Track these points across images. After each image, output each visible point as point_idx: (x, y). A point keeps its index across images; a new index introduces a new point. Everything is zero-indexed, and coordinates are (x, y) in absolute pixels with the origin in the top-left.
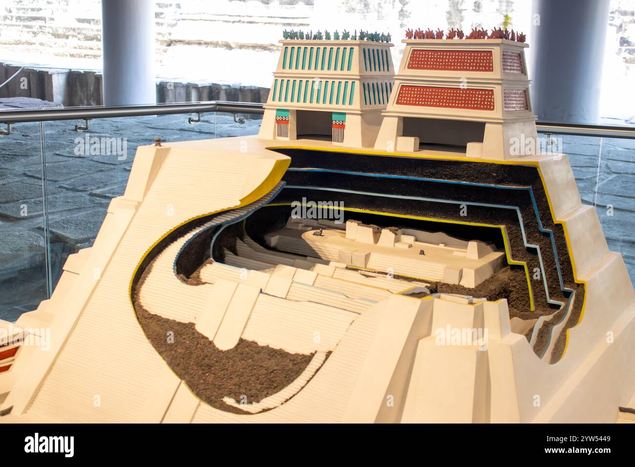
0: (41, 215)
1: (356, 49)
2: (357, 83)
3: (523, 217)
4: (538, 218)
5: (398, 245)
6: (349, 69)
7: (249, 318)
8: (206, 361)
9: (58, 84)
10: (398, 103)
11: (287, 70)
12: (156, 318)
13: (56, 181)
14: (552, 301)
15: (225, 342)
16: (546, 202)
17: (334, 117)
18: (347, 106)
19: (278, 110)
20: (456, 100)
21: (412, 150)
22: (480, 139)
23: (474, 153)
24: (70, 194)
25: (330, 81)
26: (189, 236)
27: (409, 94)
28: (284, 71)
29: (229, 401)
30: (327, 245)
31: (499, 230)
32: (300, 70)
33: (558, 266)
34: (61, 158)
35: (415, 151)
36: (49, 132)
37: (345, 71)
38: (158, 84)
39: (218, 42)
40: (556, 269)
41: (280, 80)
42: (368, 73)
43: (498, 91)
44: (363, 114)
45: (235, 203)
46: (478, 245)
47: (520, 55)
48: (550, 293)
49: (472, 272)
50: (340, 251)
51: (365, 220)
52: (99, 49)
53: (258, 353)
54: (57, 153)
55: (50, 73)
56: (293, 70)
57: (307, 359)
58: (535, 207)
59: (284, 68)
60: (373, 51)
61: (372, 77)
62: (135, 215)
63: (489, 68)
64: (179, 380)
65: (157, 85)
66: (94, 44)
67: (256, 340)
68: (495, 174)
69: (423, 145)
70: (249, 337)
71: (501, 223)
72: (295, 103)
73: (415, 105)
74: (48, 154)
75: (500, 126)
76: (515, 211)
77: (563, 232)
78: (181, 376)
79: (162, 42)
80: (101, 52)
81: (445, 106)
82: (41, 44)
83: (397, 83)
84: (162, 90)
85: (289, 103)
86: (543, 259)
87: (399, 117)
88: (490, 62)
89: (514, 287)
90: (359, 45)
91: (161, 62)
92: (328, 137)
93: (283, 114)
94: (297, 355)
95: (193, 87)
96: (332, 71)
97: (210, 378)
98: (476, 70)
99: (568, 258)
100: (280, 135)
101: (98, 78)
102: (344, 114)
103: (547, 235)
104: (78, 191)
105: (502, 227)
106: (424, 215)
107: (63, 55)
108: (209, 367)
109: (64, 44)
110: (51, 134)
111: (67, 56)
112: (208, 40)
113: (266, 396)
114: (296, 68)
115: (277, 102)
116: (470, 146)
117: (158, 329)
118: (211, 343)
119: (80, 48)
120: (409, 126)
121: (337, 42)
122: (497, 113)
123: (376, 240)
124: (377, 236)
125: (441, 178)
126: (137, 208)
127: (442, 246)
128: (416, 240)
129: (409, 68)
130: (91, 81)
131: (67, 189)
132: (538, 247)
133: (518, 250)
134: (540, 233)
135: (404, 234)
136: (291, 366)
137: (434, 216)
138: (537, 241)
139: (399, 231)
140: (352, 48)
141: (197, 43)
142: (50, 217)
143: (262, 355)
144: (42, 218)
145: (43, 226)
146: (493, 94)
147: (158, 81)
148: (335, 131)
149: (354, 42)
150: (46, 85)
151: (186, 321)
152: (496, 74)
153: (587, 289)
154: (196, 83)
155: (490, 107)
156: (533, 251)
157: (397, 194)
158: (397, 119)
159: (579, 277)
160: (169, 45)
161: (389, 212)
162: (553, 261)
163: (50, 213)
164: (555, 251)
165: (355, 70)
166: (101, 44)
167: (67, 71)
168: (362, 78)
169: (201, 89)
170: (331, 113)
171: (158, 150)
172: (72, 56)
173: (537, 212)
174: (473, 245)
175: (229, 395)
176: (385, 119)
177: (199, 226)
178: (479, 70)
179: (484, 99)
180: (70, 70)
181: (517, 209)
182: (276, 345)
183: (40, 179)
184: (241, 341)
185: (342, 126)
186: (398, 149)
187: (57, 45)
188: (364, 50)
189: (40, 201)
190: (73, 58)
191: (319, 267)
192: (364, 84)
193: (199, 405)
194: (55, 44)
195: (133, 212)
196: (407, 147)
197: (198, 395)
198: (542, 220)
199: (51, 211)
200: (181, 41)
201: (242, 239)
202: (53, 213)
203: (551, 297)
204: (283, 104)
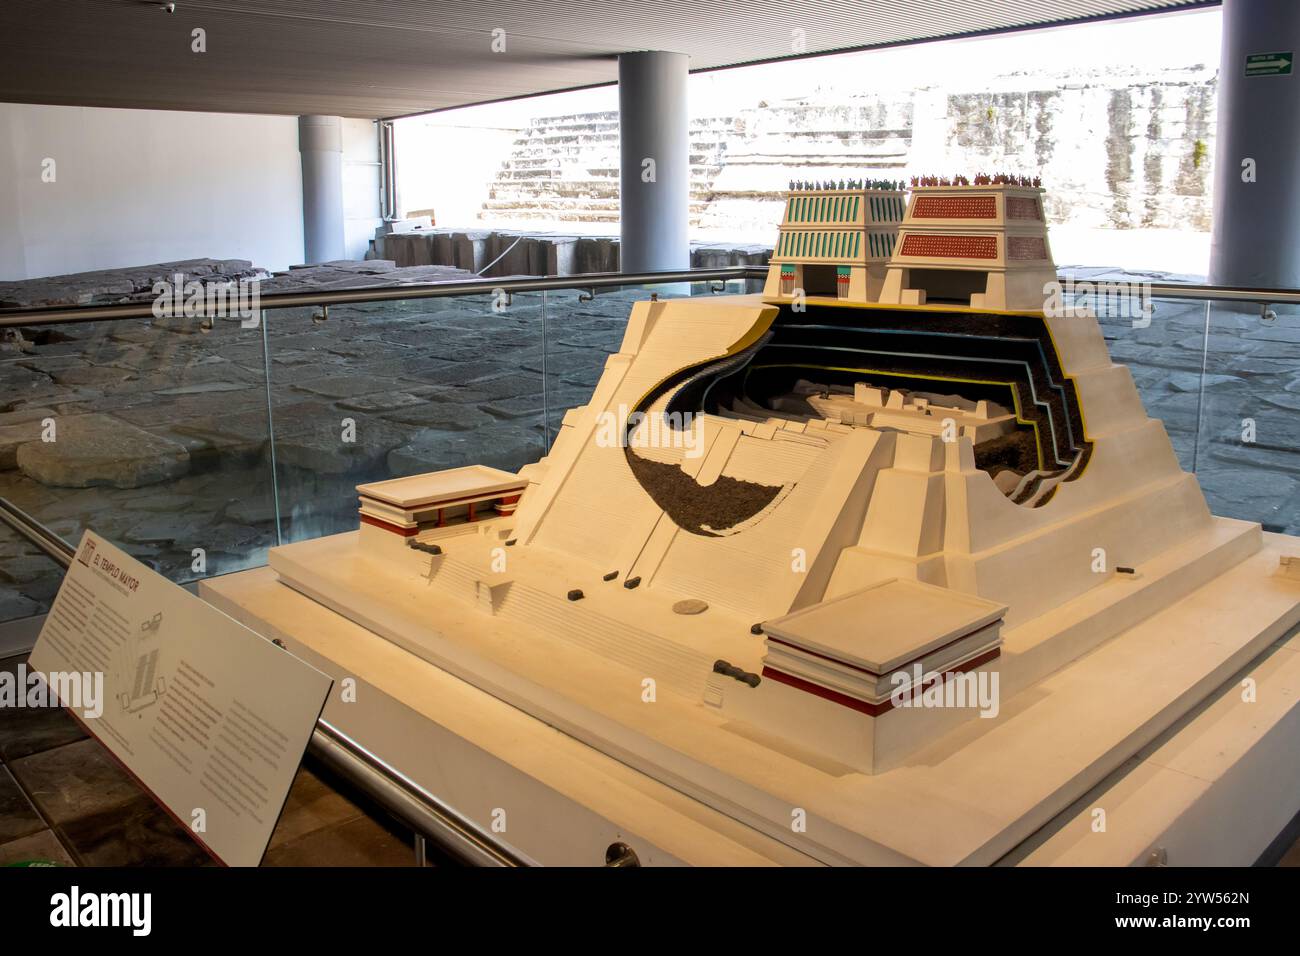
0: (541, 413)
1: (862, 198)
2: (862, 234)
3: (1032, 372)
4: (1048, 373)
5: (907, 407)
6: (854, 220)
7: (729, 458)
8: (688, 495)
9: (564, 256)
10: (902, 254)
11: (793, 223)
12: (646, 462)
13: (557, 375)
14: (1061, 462)
15: (706, 480)
16: (1056, 356)
17: (839, 270)
18: (852, 259)
19: (783, 265)
20: (960, 249)
21: (917, 303)
22: (983, 290)
23: (978, 304)
24: (576, 389)
25: (836, 233)
26: (680, 387)
27: (915, 245)
28: (790, 224)
29: (706, 528)
30: (831, 407)
31: (1009, 387)
32: (806, 223)
33: (1069, 425)
34: (564, 348)
35: (920, 304)
36: (551, 317)
37: (851, 222)
38: (693, 252)
39: (776, 193)
40: (1066, 428)
41: (785, 233)
42: (876, 223)
43: (1001, 238)
44: (868, 266)
45: (723, 352)
46: (987, 404)
47: (1035, 200)
48: (1059, 454)
49: (974, 429)
50: (842, 413)
51: (873, 382)
52: (617, 209)
53: (735, 487)
54: (560, 341)
55: (553, 243)
56: (799, 223)
57: (775, 491)
58: (1045, 362)
59: (790, 220)
60: (883, 200)
61: (881, 228)
62: (630, 367)
63: (993, 215)
64: (661, 511)
65: (691, 254)
66: (611, 201)
67: (735, 477)
68: (997, 326)
69: (930, 300)
70: (727, 474)
71: (1012, 381)
72: (800, 258)
73: (920, 255)
74: (551, 343)
75: (1002, 275)
76: (1024, 366)
77: (1073, 388)
78: (663, 508)
79: (700, 196)
80: (619, 213)
81: (950, 256)
82: (545, 206)
83: (902, 232)
84: (698, 258)
85: (794, 257)
86: (1053, 417)
87: (903, 269)
88: (994, 208)
89: (1024, 448)
90: (864, 194)
91: (699, 222)
92: (835, 294)
93: (789, 269)
94: (770, 487)
95: (741, 256)
96: (837, 223)
97: (690, 509)
98: (980, 217)
99: (1079, 416)
100: (785, 292)
101: (614, 247)
102: (850, 267)
103: (1058, 391)
104: (584, 386)
105: (1012, 384)
106: (934, 375)
107: (572, 219)
108: (690, 500)
109: (572, 205)
110: (554, 319)
111: (576, 220)
112: (764, 191)
113: (738, 522)
114: (802, 220)
115: (782, 257)
116: (974, 297)
117: (646, 470)
118: (694, 480)
119: (593, 208)
120: (914, 278)
121: (841, 192)
122: (999, 262)
123: (885, 402)
124: (885, 397)
125: (945, 331)
126: (632, 361)
127: (956, 409)
128: (930, 404)
129: (914, 217)
130: (606, 252)
131: (572, 384)
132: (1047, 404)
133: (1030, 410)
134: (1052, 389)
135: (917, 397)
136: (763, 497)
137: (944, 375)
138: (1047, 398)
139: (912, 393)
140: (857, 198)
141: (747, 196)
142: (551, 415)
143: (738, 490)
144: (542, 416)
145: (543, 424)
146: (996, 242)
147: (694, 248)
148: (840, 286)
149: (859, 191)
150: (549, 258)
151: (672, 462)
152: (1000, 220)
153: (1095, 448)
154: (744, 250)
155: (993, 255)
156: (1043, 409)
157: (905, 352)
158: (900, 271)
159: (1088, 436)
160: (710, 200)
161: (898, 372)
162: (1064, 421)
163: (551, 411)
164: (1066, 409)
165: (860, 221)
166: (618, 202)
167: (576, 239)
168: (867, 229)
169: (751, 258)
170: (836, 267)
171: (653, 305)
172: (583, 219)
173: (1046, 367)
174: (982, 405)
175: (706, 523)
176: (890, 271)
177: (690, 376)
178: (983, 217)
179: (985, 247)
180: (580, 238)
181: (1026, 363)
182: (751, 480)
183: (541, 372)
184: (721, 477)
185: (847, 281)
186: (903, 302)
187: (564, 206)
188: (871, 199)
189: (539, 398)
190: (583, 223)
191: (813, 422)
192: (870, 236)
193: (678, 531)
194: (561, 205)
195: (628, 364)
196: (912, 300)
197: (677, 523)
198: (1052, 374)
199: (551, 408)
200: (727, 194)
201: (741, 399)
202: (554, 410)
203: (1060, 458)
204: (788, 259)
